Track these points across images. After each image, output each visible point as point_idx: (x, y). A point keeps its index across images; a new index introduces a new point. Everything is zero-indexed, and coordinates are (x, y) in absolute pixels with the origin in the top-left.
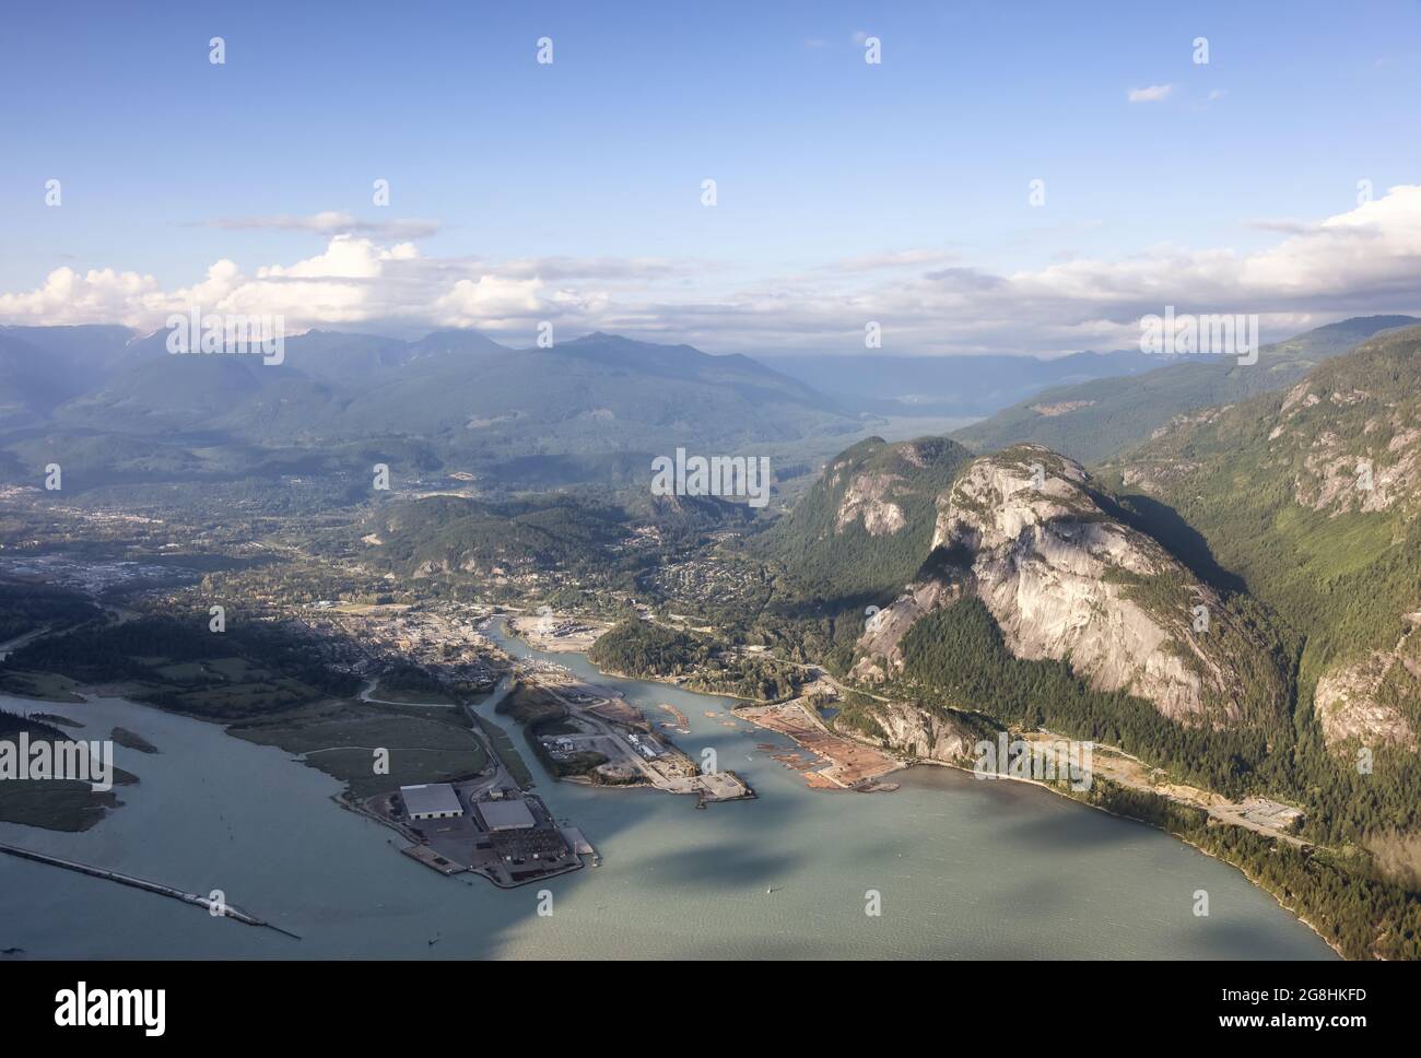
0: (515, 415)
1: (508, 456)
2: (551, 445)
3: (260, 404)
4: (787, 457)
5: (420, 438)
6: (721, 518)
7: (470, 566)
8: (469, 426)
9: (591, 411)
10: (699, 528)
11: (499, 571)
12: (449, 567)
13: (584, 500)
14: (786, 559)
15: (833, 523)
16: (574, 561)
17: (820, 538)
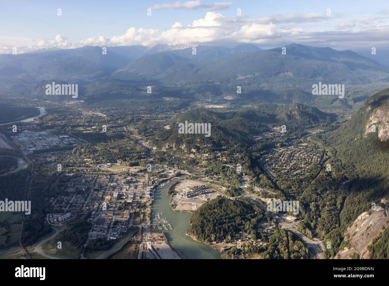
0: (254, 74)
1: (248, 90)
2: (265, 86)
3: (170, 71)
4: (361, 92)
5: (218, 83)
6: (318, 122)
7: (183, 147)
8: (237, 79)
9: (284, 72)
10: (305, 127)
11: (194, 150)
12: (176, 147)
13: (259, 112)
14: (338, 148)
15: (362, 132)
16: (231, 146)
17: (356, 139)
